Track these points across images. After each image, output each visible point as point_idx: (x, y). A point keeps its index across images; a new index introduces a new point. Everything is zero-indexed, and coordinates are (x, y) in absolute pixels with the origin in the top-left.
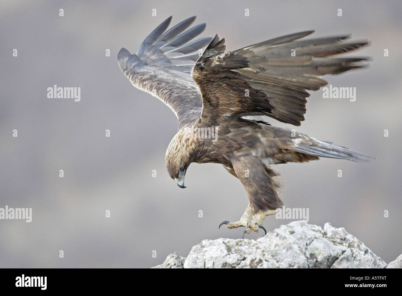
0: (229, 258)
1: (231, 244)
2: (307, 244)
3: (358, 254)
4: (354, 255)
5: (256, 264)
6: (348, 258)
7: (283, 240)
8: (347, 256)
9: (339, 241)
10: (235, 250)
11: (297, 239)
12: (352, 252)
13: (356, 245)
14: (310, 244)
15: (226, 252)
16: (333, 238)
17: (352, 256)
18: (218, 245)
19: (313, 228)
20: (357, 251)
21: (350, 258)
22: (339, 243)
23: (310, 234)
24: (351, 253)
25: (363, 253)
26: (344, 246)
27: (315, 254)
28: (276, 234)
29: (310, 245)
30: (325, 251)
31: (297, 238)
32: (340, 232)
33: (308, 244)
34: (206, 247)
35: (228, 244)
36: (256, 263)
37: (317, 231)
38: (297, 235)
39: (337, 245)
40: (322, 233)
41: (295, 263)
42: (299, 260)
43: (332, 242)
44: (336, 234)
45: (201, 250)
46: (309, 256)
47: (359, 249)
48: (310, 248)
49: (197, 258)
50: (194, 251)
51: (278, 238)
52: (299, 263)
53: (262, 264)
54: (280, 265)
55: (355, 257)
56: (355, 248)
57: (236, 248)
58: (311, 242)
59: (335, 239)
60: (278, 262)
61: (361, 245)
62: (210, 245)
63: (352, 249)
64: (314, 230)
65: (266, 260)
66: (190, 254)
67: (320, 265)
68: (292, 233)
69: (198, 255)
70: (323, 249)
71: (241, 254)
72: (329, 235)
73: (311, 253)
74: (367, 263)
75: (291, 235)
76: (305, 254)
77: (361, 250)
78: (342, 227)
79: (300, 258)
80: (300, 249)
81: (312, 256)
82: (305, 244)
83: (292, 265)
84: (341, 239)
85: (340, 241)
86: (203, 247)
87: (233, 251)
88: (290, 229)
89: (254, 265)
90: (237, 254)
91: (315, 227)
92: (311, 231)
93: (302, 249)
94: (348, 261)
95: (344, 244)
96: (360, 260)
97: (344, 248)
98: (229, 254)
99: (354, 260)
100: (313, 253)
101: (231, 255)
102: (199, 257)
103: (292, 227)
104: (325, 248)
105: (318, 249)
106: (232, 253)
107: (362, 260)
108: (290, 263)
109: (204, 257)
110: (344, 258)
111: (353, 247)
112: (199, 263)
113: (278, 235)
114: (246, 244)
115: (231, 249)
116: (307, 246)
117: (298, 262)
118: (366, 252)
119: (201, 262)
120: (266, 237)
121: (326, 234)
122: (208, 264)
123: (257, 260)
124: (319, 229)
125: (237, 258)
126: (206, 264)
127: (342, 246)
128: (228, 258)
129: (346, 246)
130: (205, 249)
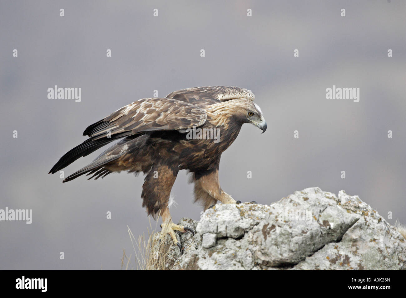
0: (242, 223)
1: (244, 209)
2: (320, 211)
3: (372, 223)
4: (367, 224)
5: (268, 230)
6: (361, 226)
7: (297, 206)
8: (360, 224)
9: (352, 208)
10: (248, 214)
11: (311, 206)
12: (365, 220)
13: (369, 214)
14: (324, 210)
15: (239, 217)
16: (347, 206)
17: (366, 224)
18: (231, 209)
19: (327, 195)
20: (370, 220)
21: (363, 226)
22: (353, 211)
23: (324, 201)
24: (365, 222)
25: (376, 221)
26: (358, 214)
27: (328, 221)
28: (289, 200)
29: (324, 212)
30: (338, 218)
31: (311, 204)
32: (354, 200)
33: (322, 211)
34: (219, 211)
35: (242, 209)
36: (269, 228)
37: (331, 199)
38: (311, 201)
39: (350, 213)
40: (336, 200)
41: (308, 229)
42: (312, 226)
43: (346, 210)
44: (350, 202)
45: (214, 214)
46: (322, 223)
47: (373, 218)
48: (324, 215)
49: (210, 221)
50: (207, 215)
51: (291, 204)
52: (312, 229)
53: (274, 229)
54: (293, 231)
55: (369, 226)
56: (368, 217)
57: (249, 213)
58: (325, 209)
59: (349, 207)
60: (291, 228)
61: (374, 214)
62: (223, 210)
63: (366, 217)
64: (328, 198)
65: (279, 226)
67: (333, 232)
68: (306, 199)
69: (210, 218)
70: (337, 217)
71: (254, 219)
72: (343, 202)
73: (324, 220)
74: (380, 232)
75: (305, 201)
76: (318, 221)
77: (375, 219)
78: (356, 195)
80: (314, 215)
81: (326, 223)
82: (319, 211)
83: (305, 231)
84: (355, 207)
85: (354, 208)
86: (216, 211)
87: (246, 216)
88: (304, 195)
89: (267, 230)
90: (250, 219)
91: (329, 194)
92: (325, 198)
93: (315, 216)
94: (361, 229)
95: (358, 212)
98: (242, 219)
99: (367, 229)
100: (326, 220)
101: (244, 220)
102: (211, 221)
103: (306, 193)
104: (338, 216)
105: (331, 216)
106: (245, 218)
107: (375, 229)
108: (303, 229)
109: (217, 221)
110: (357, 226)
111: (367, 215)
112: (212, 227)
113: (291, 201)
114: (260, 209)
115: (244, 214)
116: (320, 213)
117: (310, 229)
118: (380, 221)
119: (213, 226)
120: (279, 203)
121: (340, 202)
122: (221, 228)
123: (270, 226)
124: (333, 197)
125: (250, 222)
127: (356, 214)
128: (240, 223)
129: (359, 214)
130: (217, 213)
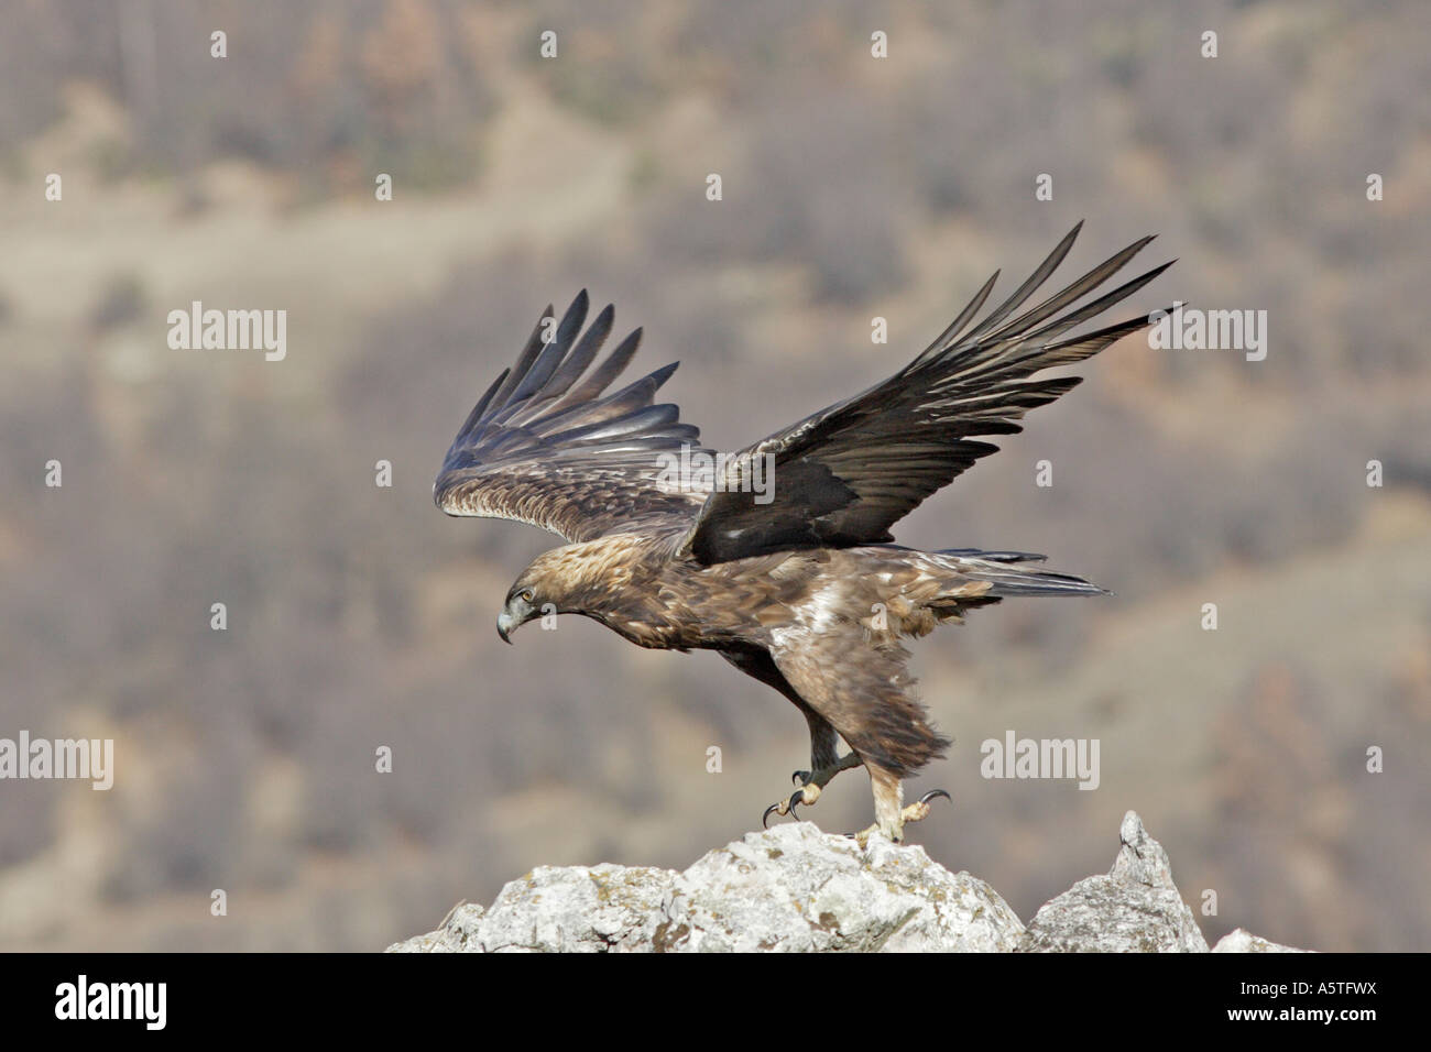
66: (496, 904)
79: (791, 924)
96: (959, 935)
97: (916, 902)
126: (539, 931)
